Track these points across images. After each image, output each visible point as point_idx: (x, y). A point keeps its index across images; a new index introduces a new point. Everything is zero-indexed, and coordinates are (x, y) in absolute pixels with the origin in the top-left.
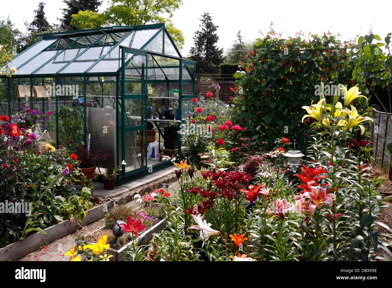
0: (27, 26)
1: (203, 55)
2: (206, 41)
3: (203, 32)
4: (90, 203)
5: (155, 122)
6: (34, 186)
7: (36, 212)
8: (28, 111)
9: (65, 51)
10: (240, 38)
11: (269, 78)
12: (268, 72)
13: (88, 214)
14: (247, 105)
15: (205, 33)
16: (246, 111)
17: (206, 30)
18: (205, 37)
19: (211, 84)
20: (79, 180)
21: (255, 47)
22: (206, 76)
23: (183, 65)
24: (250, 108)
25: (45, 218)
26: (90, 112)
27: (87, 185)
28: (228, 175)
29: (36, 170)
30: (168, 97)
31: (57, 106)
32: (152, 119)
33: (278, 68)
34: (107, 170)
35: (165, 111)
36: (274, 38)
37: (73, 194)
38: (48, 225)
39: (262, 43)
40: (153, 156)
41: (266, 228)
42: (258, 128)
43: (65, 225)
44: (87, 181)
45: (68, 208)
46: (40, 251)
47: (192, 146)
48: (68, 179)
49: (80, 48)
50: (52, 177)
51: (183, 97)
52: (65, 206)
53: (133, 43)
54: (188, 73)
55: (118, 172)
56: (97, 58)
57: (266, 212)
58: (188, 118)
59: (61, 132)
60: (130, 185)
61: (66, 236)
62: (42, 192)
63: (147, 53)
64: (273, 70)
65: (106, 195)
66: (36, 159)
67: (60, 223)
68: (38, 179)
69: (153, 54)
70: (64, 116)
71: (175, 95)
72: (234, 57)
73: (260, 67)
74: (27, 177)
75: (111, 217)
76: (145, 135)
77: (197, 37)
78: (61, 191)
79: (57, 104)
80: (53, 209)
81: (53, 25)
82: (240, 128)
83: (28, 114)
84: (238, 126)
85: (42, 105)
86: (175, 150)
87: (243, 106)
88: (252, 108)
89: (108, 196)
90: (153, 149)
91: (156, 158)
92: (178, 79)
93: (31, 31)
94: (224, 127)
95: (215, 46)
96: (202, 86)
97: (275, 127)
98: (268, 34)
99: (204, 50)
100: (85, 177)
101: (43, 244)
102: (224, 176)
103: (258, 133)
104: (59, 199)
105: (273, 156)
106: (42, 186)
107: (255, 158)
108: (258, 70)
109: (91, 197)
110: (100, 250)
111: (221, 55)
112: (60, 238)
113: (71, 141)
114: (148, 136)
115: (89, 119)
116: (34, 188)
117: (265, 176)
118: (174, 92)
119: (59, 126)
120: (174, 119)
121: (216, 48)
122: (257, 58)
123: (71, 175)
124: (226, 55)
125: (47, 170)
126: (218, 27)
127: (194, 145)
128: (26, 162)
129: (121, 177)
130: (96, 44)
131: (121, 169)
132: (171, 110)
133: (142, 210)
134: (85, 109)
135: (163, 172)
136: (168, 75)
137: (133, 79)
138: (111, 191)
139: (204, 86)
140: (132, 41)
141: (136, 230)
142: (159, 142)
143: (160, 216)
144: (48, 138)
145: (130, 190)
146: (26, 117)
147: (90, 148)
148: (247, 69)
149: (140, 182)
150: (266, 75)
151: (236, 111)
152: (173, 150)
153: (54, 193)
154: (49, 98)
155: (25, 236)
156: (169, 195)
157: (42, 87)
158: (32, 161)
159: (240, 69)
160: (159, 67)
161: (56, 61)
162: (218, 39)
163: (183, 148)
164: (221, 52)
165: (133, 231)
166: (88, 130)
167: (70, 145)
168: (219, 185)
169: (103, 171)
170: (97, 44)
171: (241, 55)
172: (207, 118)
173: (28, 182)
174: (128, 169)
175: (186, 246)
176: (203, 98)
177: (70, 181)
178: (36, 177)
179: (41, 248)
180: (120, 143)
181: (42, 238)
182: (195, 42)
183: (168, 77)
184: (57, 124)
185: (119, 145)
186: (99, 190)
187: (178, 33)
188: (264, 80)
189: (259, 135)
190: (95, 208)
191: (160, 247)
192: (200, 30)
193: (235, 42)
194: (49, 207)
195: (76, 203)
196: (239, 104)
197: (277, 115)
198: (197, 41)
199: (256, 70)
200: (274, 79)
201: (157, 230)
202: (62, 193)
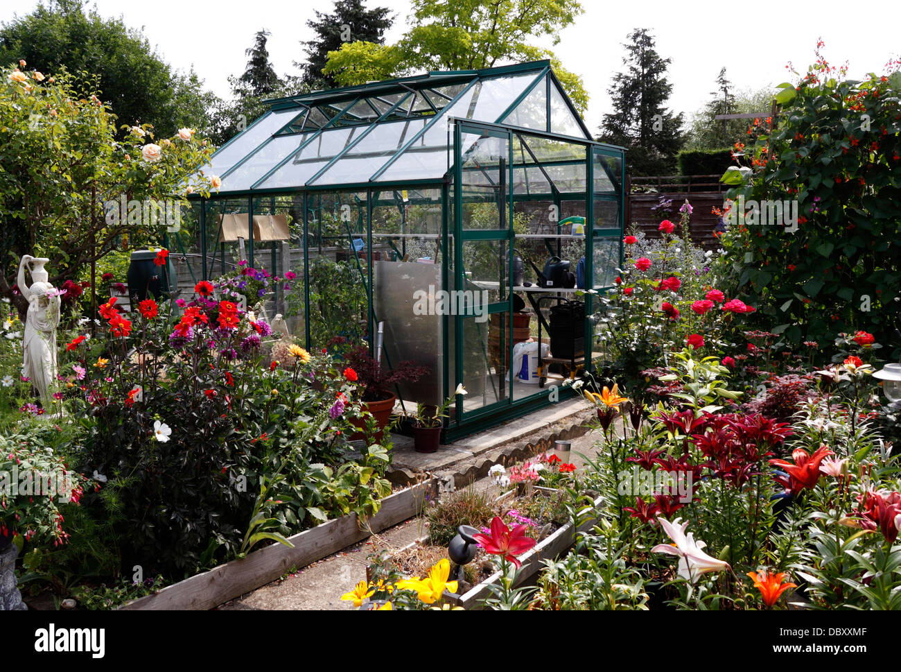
0: (234, 85)
1: (633, 131)
2: (640, 96)
3: (632, 75)
4: (386, 481)
5: (529, 293)
6: (267, 441)
7: (271, 498)
8: (244, 272)
9: (320, 135)
10: (724, 86)
11: (815, 181)
12: (812, 166)
13: (382, 507)
14: (756, 251)
15: (638, 78)
16: (755, 265)
17: (640, 69)
18: (638, 88)
19: (658, 202)
20: (360, 429)
21: (776, 106)
22: (644, 182)
23: (595, 156)
24: (765, 257)
25: (288, 512)
26: (381, 274)
27: (379, 439)
28: (729, 423)
29: (269, 403)
30: (559, 234)
31: (306, 260)
32: (521, 287)
33: (840, 154)
34: (423, 407)
35: (553, 268)
36: (826, 78)
37: (346, 462)
38: (295, 529)
39: (794, 94)
40: (524, 374)
41: (842, 560)
42: (785, 307)
43: (331, 529)
44: (379, 430)
45: (339, 491)
46: (279, 585)
47: (626, 352)
48: (337, 426)
49: (354, 127)
50: (305, 419)
51: (596, 233)
52: (332, 487)
53: (477, 109)
54: (606, 176)
55: (447, 411)
56: (395, 148)
57: (841, 520)
58: (615, 284)
59: (315, 318)
60: (473, 441)
61: (334, 554)
62: (284, 454)
63: (510, 131)
64: (826, 160)
65: (420, 465)
66: (270, 379)
67: (320, 526)
68: (274, 423)
69: (520, 133)
70: (322, 282)
71: (576, 230)
72: (711, 133)
73: (789, 155)
74: (253, 417)
75: (441, 517)
76: (509, 326)
77: (617, 89)
78: (320, 452)
79: (306, 254)
80: (306, 492)
81: (286, 79)
82: (745, 307)
83: (244, 278)
84: (737, 303)
85: (270, 257)
86: (576, 361)
87: (747, 253)
88: (769, 258)
89: (424, 468)
90: (525, 357)
91: (531, 380)
92: (584, 190)
93: (240, 94)
94: (704, 305)
95: (664, 110)
96: (636, 206)
97: (830, 305)
98: (810, 70)
99: (637, 120)
100: (375, 421)
101: (285, 572)
102: (718, 425)
103: (784, 318)
104: (319, 470)
105: (839, 378)
106: (282, 440)
107: (787, 383)
108: (784, 162)
109: (387, 469)
110: (436, 593)
111: (678, 130)
112: (321, 559)
113: (339, 339)
114: (514, 327)
115: (380, 288)
116: (266, 444)
117: (820, 426)
118: (574, 221)
119: (311, 303)
120: (573, 287)
121: (666, 113)
122: (781, 132)
123: (344, 418)
124: (690, 129)
125: (293, 404)
126: (668, 61)
127: (628, 348)
128: (250, 387)
129: (452, 424)
130: (391, 116)
131: (454, 405)
132: (567, 264)
133: (512, 502)
134: (370, 266)
135: (550, 414)
136: (559, 182)
137: (477, 193)
138: (431, 455)
139: (641, 206)
140: (473, 105)
141: (511, 550)
142: (540, 341)
143: (556, 518)
144: (282, 331)
145: (475, 455)
146: (241, 284)
147: (381, 356)
148: (754, 162)
149: (496, 435)
150: (805, 175)
151: (729, 265)
152: (573, 361)
153: (308, 458)
154: (284, 242)
155: (247, 551)
156: (572, 468)
157: (271, 217)
158: (260, 383)
159: (738, 161)
160: (537, 164)
161: (301, 158)
162: (670, 90)
163: (595, 355)
164: (678, 122)
165: (505, 551)
166: (376, 314)
167: (336, 348)
168: (708, 448)
169: (412, 408)
170: (395, 115)
171: (728, 128)
172: (660, 284)
173: (254, 430)
174: (469, 406)
175: (632, 595)
176: (642, 234)
177: (341, 431)
178: (269, 420)
179: (282, 579)
180: (452, 343)
181: (283, 558)
182: (612, 102)
183: (558, 187)
184: (307, 300)
185: (449, 347)
186: (404, 452)
187: (573, 82)
188: (801, 185)
189: (788, 325)
190: (396, 493)
191: (567, 594)
192: (626, 71)
193: (714, 96)
194: (299, 488)
195: (354, 481)
196: (735, 249)
197: (835, 274)
198: (619, 99)
199: (779, 163)
200: (829, 183)
201: (550, 552)
202: (324, 457)
